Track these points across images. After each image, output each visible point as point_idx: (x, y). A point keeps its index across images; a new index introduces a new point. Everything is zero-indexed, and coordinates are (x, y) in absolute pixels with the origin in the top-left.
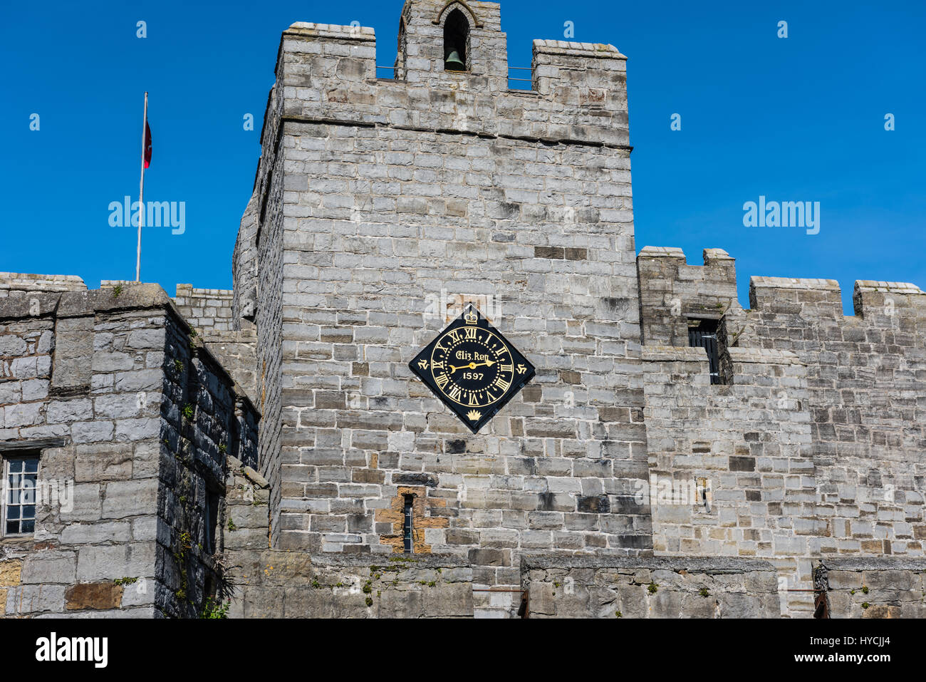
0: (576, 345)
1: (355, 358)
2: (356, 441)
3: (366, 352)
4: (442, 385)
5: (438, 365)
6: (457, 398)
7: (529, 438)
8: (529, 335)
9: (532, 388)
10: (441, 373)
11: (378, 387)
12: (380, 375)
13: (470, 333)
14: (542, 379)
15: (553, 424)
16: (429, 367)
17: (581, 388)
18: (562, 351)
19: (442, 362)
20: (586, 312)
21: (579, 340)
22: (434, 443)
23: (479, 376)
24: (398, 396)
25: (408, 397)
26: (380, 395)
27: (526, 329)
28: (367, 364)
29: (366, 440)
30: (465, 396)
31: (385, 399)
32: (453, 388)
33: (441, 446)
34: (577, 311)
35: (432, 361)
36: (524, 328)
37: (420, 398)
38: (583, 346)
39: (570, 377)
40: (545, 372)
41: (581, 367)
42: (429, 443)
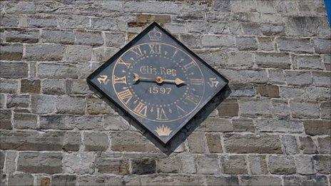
0: (269, 59)
1: (26, 75)
2: (23, 164)
3: (38, 70)
4: (125, 100)
5: (120, 80)
6: (143, 113)
7: (230, 154)
8: (218, 51)
9: (228, 103)
10: (124, 88)
11: (51, 105)
12: (54, 92)
13: (154, 48)
14: (238, 93)
15: (255, 138)
16: (110, 82)
17: (281, 102)
18: (255, 66)
19: (124, 77)
20: (277, 29)
21: (273, 55)
22: (118, 163)
23: (167, 91)
24: (73, 114)
25: (87, 115)
26: (54, 113)
27: (214, 45)
28: (39, 82)
29: (34, 162)
30: (152, 110)
31: (59, 117)
32: (138, 103)
33: (127, 167)
34: (266, 28)
35: (113, 76)
36: (212, 44)
37: (101, 115)
38: (277, 60)
39: (267, 90)
40: (239, 86)
41: (278, 80)
42: (113, 164)
